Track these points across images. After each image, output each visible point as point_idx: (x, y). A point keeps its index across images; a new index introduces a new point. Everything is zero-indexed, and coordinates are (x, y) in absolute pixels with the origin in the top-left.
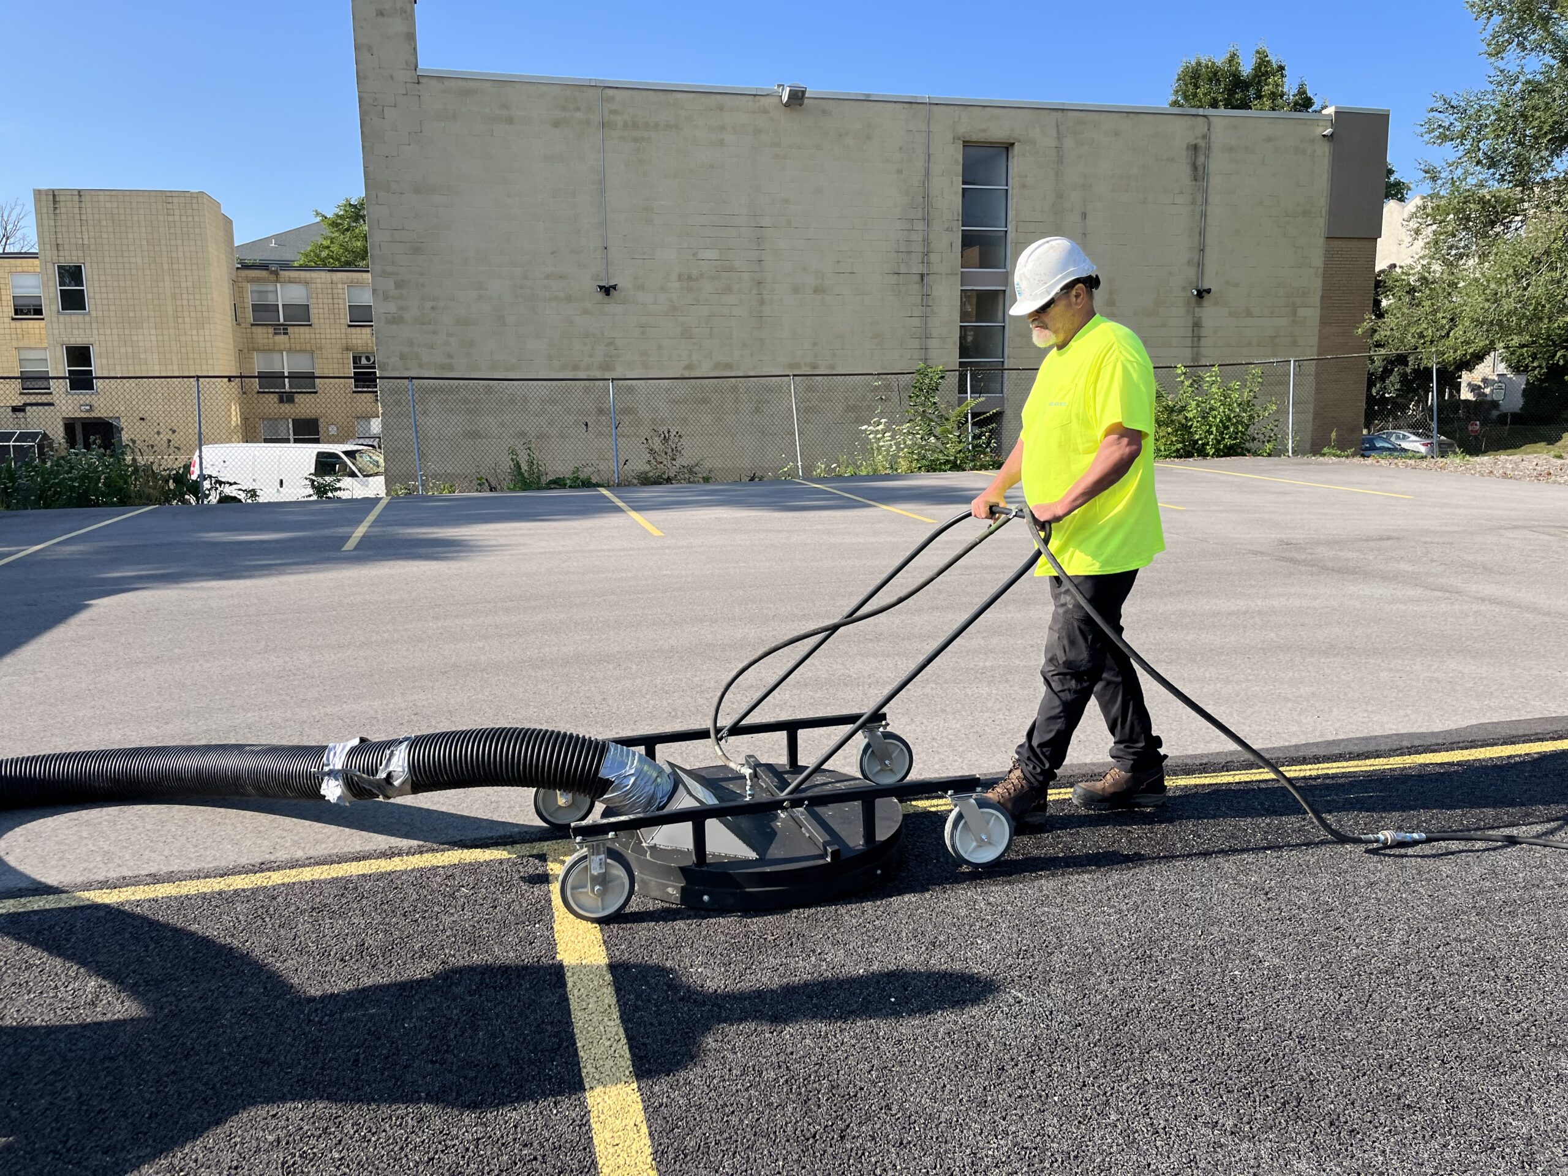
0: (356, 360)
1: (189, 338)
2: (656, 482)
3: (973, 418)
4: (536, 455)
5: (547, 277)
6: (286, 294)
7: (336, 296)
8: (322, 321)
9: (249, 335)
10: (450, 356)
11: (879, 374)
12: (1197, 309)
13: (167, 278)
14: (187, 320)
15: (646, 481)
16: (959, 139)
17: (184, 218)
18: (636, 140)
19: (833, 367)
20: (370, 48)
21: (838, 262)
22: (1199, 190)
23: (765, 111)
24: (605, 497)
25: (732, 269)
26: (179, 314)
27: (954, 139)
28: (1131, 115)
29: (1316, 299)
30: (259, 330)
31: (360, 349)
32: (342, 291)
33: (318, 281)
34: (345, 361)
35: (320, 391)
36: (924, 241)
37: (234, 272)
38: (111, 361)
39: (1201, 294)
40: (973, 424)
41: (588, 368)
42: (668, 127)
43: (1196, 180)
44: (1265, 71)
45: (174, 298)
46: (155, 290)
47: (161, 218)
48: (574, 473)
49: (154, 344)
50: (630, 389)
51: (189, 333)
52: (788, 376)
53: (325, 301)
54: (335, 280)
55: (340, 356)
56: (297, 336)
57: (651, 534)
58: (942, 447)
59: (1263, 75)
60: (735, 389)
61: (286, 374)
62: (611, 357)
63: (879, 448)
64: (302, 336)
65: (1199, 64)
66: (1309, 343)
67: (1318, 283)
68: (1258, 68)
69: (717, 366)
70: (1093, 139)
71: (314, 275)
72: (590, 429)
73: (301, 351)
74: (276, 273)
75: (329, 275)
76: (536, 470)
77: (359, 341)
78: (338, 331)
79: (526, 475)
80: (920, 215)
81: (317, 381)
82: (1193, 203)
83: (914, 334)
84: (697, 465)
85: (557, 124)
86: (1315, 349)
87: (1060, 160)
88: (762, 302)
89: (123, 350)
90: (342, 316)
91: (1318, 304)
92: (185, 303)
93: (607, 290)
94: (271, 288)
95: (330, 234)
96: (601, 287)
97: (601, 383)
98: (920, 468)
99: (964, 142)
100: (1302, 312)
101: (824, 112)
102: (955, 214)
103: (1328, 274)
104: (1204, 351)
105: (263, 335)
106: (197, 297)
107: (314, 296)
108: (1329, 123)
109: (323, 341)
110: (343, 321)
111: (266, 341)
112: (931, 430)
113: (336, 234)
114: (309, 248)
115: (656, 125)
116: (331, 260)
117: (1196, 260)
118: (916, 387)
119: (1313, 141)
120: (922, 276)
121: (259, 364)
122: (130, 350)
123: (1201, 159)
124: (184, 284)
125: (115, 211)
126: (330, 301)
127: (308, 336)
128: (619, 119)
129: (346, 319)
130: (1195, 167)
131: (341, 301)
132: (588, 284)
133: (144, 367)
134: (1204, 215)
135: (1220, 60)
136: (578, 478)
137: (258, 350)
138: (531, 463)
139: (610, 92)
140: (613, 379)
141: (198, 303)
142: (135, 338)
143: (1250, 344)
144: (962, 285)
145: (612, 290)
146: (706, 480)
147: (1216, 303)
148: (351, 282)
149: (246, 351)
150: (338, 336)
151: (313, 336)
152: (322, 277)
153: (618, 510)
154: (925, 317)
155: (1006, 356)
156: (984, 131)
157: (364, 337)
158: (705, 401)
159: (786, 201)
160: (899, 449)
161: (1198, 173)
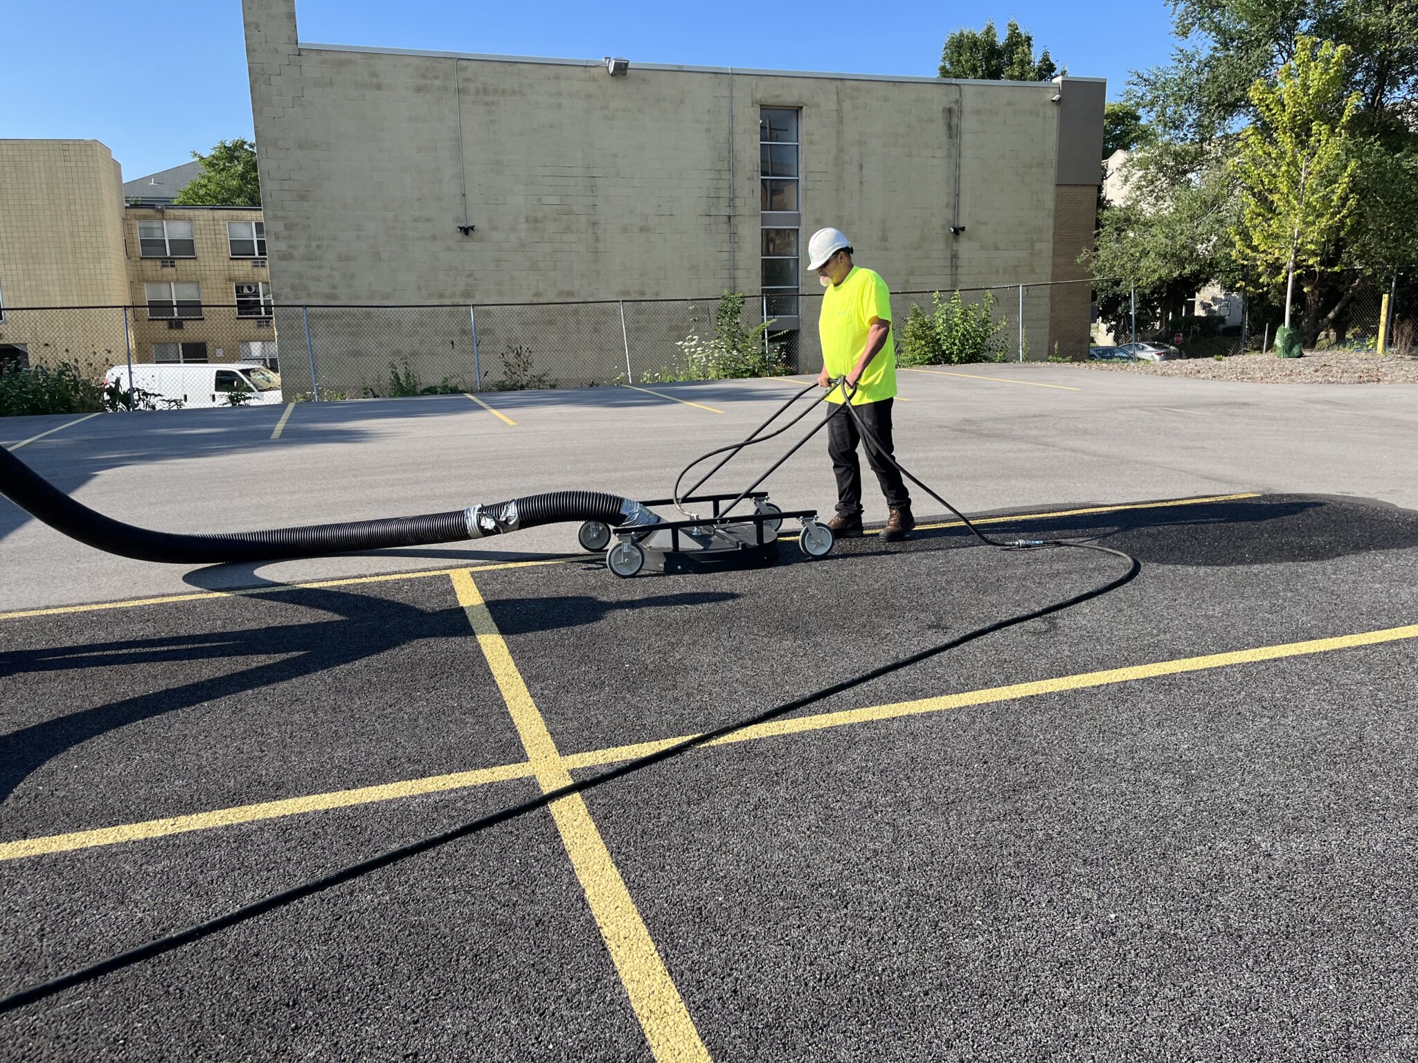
0: (239, 289)
1: (86, 272)
2: (513, 388)
3: (768, 336)
4: (411, 368)
5: (415, 220)
6: (173, 230)
7: (217, 232)
8: (206, 254)
9: (139, 268)
10: (334, 287)
11: (692, 300)
12: (954, 244)
13: (65, 218)
14: (85, 255)
15: (502, 388)
16: (757, 103)
17: (79, 164)
18: (487, 104)
19: (657, 294)
20: (257, 26)
21: (660, 206)
22: (953, 145)
23: (594, 80)
24: (470, 400)
25: (570, 213)
26: (77, 250)
27: (752, 103)
28: (898, 84)
29: (1049, 235)
30: (148, 263)
31: (242, 279)
32: (223, 227)
33: (201, 218)
34: (229, 290)
35: (206, 318)
36: (730, 188)
37: (124, 211)
38: (17, 293)
39: (958, 231)
40: (769, 341)
41: (453, 295)
42: (514, 92)
43: (951, 138)
44: (1017, 41)
45: (72, 235)
46: (55, 229)
47: (59, 164)
48: (444, 382)
49: (55, 277)
50: (488, 314)
51: (87, 267)
52: (618, 301)
53: (208, 236)
54: (216, 218)
55: (223, 286)
56: (183, 268)
57: (507, 424)
58: (743, 359)
59: (1015, 44)
60: (576, 312)
61: (175, 304)
62: (471, 286)
63: (693, 361)
64: (188, 268)
65: (962, 35)
66: (1044, 272)
67: (1050, 222)
68: (1011, 37)
69: (561, 293)
70: (866, 104)
71: (197, 213)
72: (455, 346)
73: (188, 282)
74: (162, 211)
75: (210, 212)
76: (412, 381)
77: (241, 273)
78: (221, 264)
79: (404, 384)
80: (726, 167)
81: (204, 309)
82: (949, 156)
83: (725, 266)
84: (544, 375)
85: (419, 90)
86: (1049, 276)
87: (840, 120)
88: (597, 240)
89: (27, 283)
90: (225, 250)
91: (1051, 239)
92: (82, 240)
93: (466, 231)
94: (156, 224)
95: (207, 174)
96: (461, 228)
97: (464, 309)
98: (726, 376)
99: (761, 106)
100: (1038, 246)
101: (644, 80)
102: (756, 166)
103: (1059, 215)
104: (961, 278)
105: (151, 268)
106: (93, 234)
107: (198, 232)
108: (1057, 91)
109: (208, 273)
110: (225, 255)
111: (154, 273)
112: (735, 345)
113: (213, 174)
114: (189, 187)
115: (504, 91)
116: (209, 198)
117: (952, 203)
118: (722, 310)
119: (1044, 105)
120: (729, 217)
121: (148, 294)
122: (33, 283)
123: (955, 120)
124: (81, 223)
125: (17, 159)
126: (213, 236)
127: (193, 268)
128: (472, 86)
129: (228, 252)
130: (949, 127)
131: (222, 237)
132: (449, 225)
133: (47, 298)
134: (958, 166)
135: (979, 32)
136: (447, 386)
137: (147, 281)
138: (408, 376)
139: (464, 63)
140: (473, 306)
141: (94, 239)
142: (38, 272)
143: (997, 272)
144: (762, 225)
145: (470, 230)
146: (553, 387)
147: (970, 239)
148: (232, 219)
149: (137, 282)
150: (222, 268)
151: (198, 268)
152: (204, 215)
153: (482, 408)
154: (732, 252)
155: (800, 284)
156: (778, 96)
157: (245, 268)
158: (551, 322)
159: (615, 156)
160: (708, 361)
161: (953, 131)
